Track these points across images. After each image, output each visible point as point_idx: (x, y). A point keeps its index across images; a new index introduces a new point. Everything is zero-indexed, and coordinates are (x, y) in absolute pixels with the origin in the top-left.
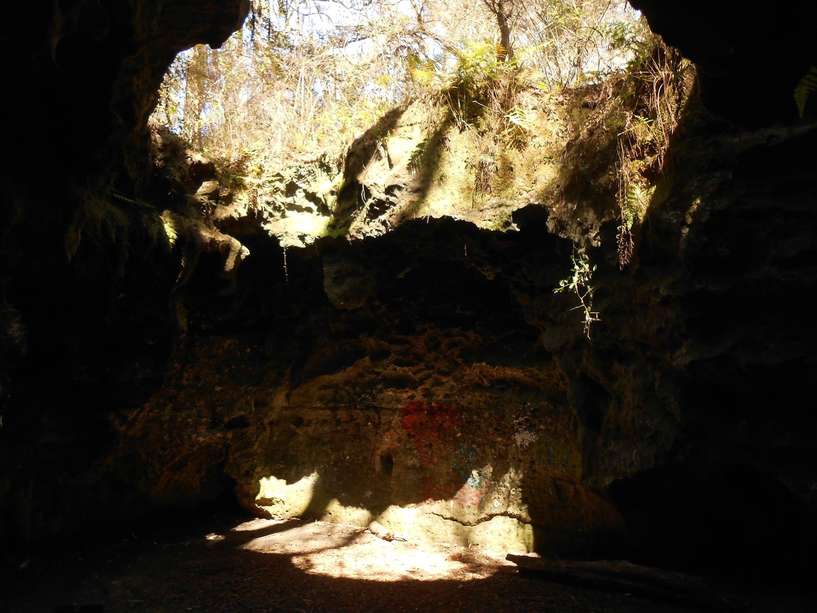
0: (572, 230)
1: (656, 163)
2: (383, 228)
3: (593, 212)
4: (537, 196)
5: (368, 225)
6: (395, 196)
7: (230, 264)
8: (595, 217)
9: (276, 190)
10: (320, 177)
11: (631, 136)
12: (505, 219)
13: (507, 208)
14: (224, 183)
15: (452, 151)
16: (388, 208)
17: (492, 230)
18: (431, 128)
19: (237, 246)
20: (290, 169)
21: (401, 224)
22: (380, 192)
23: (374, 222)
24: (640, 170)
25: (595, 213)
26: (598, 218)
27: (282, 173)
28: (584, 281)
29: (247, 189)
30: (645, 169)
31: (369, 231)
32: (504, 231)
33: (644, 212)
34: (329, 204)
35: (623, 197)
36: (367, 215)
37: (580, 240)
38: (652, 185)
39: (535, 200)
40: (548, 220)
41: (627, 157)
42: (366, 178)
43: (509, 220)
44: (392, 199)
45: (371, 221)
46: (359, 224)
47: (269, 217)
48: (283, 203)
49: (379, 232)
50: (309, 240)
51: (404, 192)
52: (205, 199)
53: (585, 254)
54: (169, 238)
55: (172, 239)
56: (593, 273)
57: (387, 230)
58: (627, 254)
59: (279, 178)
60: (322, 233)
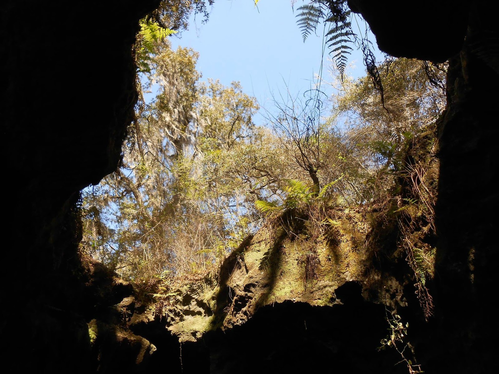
0: (383, 297)
1: (430, 230)
2: (245, 317)
3: (395, 280)
4: (351, 275)
5: (235, 317)
6: (251, 292)
7: (140, 358)
8: (397, 283)
9: (177, 301)
10: (206, 289)
11: (406, 215)
12: (330, 296)
13: (330, 288)
14: (139, 298)
15: (287, 254)
16: (247, 302)
17: (322, 306)
18: (272, 242)
19: (146, 344)
20: (186, 286)
21: (256, 311)
22: (241, 290)
23: (239, 314)
24: (420, 238)
25: (397, 280)
26: (400, 284)
27: (180, 289)
28: (401, 337)
29: (156, 302)
30: (423, 237)
31: (236, 321)
32: (331, 305)
33: (432, 268)
34: (211, 306)
35: (412, 260)
36: (234, 309)
37: (390, 304)
38: (433, 248)
39: (349, 278)
40: (362, 291)
41: (408, 232)
42: (232, 282)
43: (334, 297)
44: (249, 294)
45: (237, 313)
46: (229, 317)
47: (171, 321)
48: (181, 310)
49: (243, 321)
50: (199, 335)
51: (258, 288)
52: (124, 310)
53: (397, 314)
54: (91, 339)
55: (92, 339)
56: (407, 329)
57: (248, 318)
58: (429, 307)
59: (178, 293)
60: (207, 329)
